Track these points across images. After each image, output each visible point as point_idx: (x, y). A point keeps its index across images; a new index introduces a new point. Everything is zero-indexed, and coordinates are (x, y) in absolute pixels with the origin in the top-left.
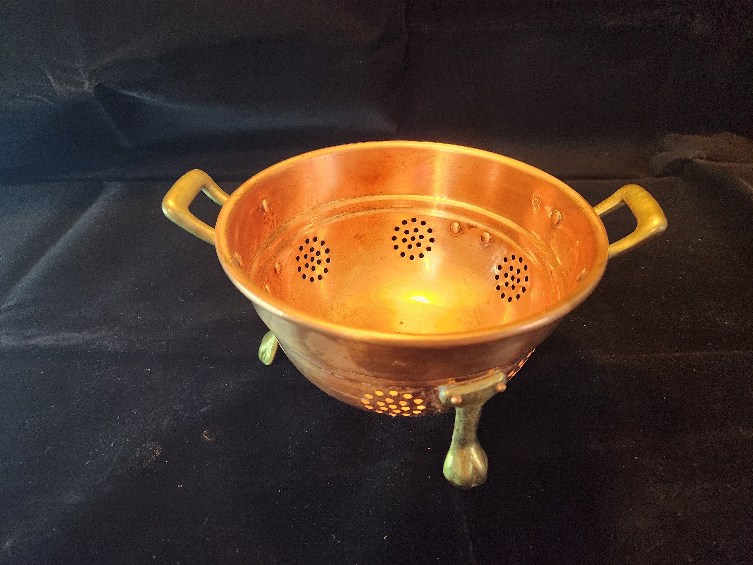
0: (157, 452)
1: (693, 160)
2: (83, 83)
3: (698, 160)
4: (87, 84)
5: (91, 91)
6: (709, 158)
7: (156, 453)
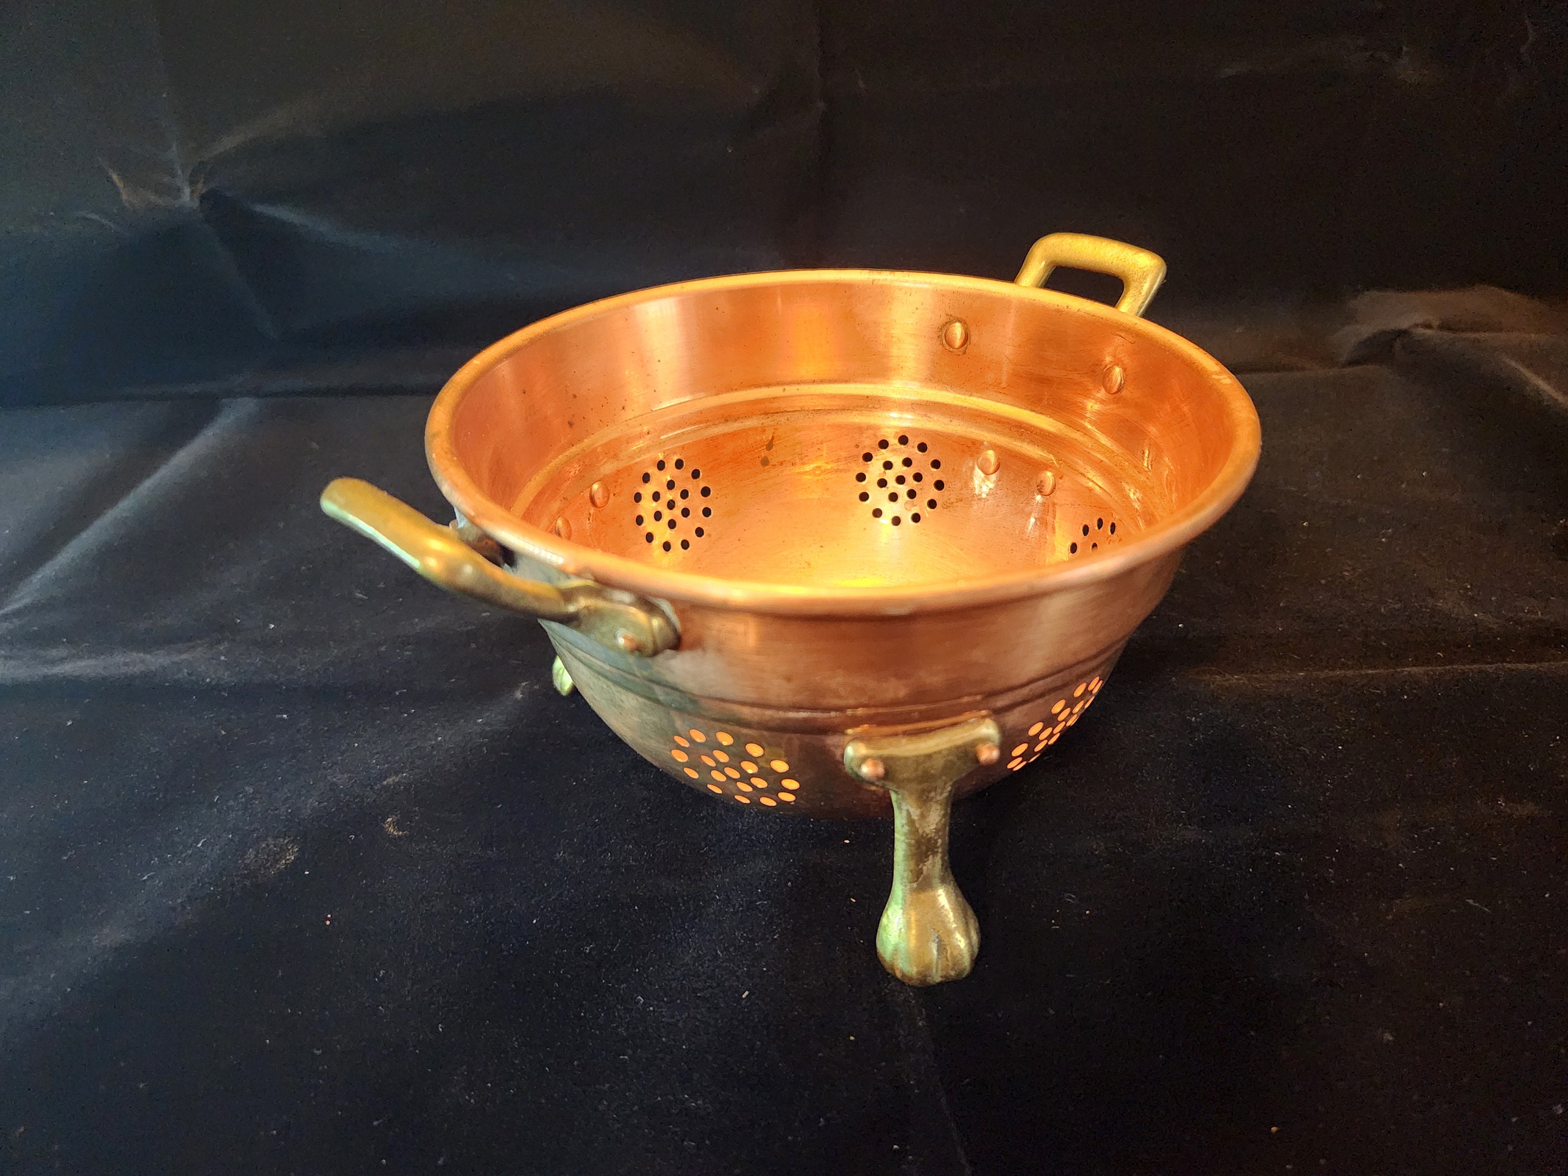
0: (290, 855)
1: (1413, 330)
2: (179, 190)
3: (1421, 331)
4: (187, 191)
5: (196, 204)
6: (1445, 326)
7: (288, 858)
